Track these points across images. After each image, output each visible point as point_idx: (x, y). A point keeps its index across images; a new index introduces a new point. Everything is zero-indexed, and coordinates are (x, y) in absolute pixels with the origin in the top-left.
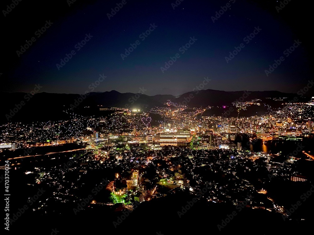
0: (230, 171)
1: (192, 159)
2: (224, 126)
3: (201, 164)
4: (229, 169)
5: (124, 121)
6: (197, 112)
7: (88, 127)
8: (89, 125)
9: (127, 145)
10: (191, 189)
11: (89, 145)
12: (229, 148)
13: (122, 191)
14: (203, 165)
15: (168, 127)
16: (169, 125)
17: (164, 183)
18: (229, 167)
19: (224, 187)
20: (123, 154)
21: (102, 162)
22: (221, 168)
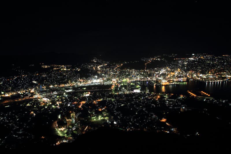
0: (141, 108)
1: (114, 101)
2: (136, 75)
3: (121, 105)
4: (141, 107)
5: (61, 75)
6: (117, 66)
7: (34, 81)
8: (34, 79)
9: (64, 94)
10: (115, 123)
11: (35, 94)
12: (140, 92)
13: (64, 127)
14: (122, 105)
15: (95, 78)
16: (96, 77)
17: (95, 120)
18: (141, 105)
19: (138, 119)
20: (62, 100)
21: (46, 107)
22: (135, 106)
